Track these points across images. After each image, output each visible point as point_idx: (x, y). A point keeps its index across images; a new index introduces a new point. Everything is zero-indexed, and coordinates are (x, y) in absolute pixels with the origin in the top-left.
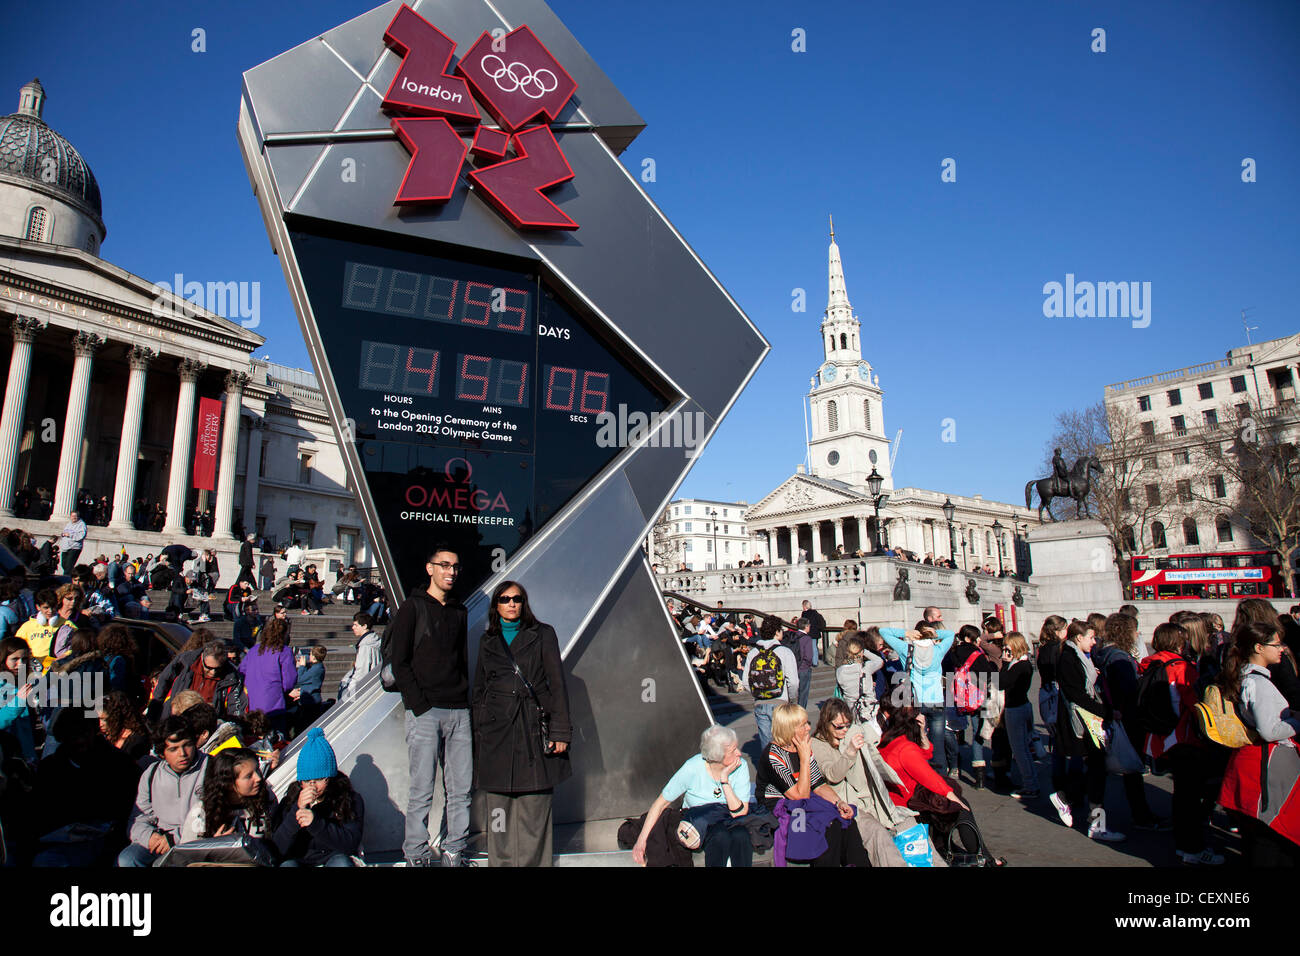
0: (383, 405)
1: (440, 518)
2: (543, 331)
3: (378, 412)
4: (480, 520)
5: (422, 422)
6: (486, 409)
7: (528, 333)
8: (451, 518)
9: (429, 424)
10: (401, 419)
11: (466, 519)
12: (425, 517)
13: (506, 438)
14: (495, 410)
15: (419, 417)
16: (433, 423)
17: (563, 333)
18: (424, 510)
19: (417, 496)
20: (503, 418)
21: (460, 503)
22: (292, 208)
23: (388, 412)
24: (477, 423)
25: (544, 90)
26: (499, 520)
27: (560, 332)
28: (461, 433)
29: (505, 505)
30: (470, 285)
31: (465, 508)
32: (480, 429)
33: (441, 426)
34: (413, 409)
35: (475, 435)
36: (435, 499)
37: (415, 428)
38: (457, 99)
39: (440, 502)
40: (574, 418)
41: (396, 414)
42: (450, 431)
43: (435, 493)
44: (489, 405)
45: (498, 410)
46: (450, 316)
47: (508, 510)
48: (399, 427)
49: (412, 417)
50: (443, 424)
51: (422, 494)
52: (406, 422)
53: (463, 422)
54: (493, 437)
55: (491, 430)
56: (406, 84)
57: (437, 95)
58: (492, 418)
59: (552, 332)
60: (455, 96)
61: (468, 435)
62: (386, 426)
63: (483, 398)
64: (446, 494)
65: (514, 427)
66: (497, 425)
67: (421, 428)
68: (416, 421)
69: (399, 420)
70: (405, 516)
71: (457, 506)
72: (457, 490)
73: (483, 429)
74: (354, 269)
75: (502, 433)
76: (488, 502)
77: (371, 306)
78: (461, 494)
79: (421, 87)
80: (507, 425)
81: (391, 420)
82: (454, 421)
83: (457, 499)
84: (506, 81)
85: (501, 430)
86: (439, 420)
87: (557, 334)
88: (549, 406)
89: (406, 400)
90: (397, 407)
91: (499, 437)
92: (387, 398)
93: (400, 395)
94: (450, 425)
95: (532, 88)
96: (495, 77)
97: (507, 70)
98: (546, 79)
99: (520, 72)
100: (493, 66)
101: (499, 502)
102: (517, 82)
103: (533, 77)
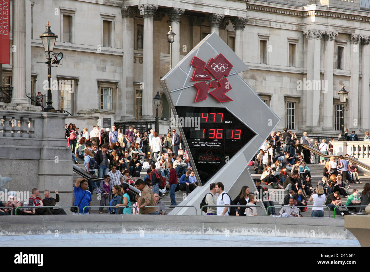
1: (206, 162)
2: (226, 122)
3: (193, 143)
5: (202, 144)
6: (214, 140)
7: (223, 123)
8: (208, 162)
9: (203, 144)
10: (198, 143)
11: (211, 162)
12: (203, 162)
13: (218, 146)
14: (216, 140)
16: (204, 144)
17: (230, 122)
22: (176, 105)
23: (195, 142)
25: (225, 69)
28: (210, 145)
30: (210, 114)
31: (210, 160)
33: (205, 144)
35: (212, 146)
40: (233, 140)
41: (197, 143)
42: (207, 145)
43: (205, 158)
44: (215, 139)
45: (217, 140)
47: (219, 160)
48: (198, 145)
49: (200, 143)
50: (206, 144)
51: (202, 158)
53: (210, 143)
54: (216, 146)
55: (215, 144)
57: (202, 76)
58: (215, 142)
59: (228, 122)
60: (206, 75)
62: (195, 145)
63: (214, 138)
64: (207, 158)
65: (220, 143)
66: (216, 143)
67: (202, 145)
68: (201, 144)
69: (198, 144)
71: (209, 160)
72: (209, 157)
73: (214, 144)
75: (217, 145)
76: (215, 159)
78: (210, 158)
79: (199, 75)
80: (219, 143)
81: (197, 144)
82: (208, 143)
83: (209, 158)
84: (217, 69)
85: (218, 144)
86: (205, 143)
87: (229, 122)
88: (227, 138)
89: (199, 140)
90: (197, 141)
91: (217, 146)
92: (195, 140)
93: (198, 139)
94: (207, 144)
95: (223, 69)
96: (214, 69)
97: (217, 66)
98: (226, 66)
99: (220, 66)
100: (214, 66)
101: (217, 159)
102: (219, 69)
103: (223, 66)
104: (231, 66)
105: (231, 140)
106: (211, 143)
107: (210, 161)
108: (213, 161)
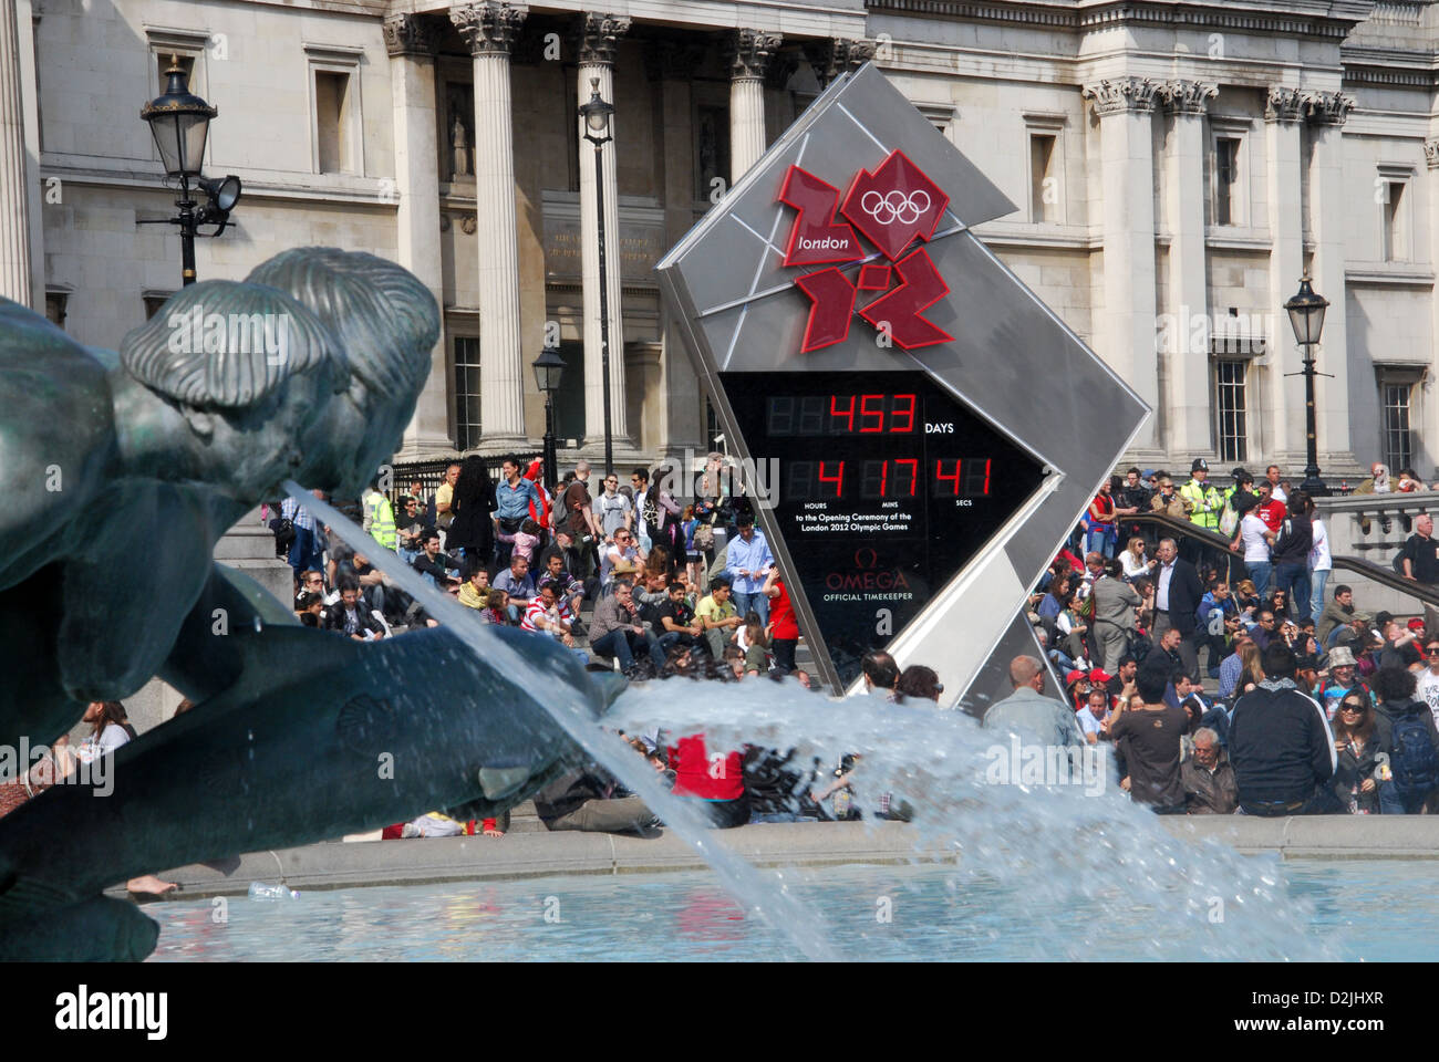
0: (804, 512)
1: (854, 597)
2: (931, 429)
3: (799, 518)
4: (885, 597)
5: (835, 522)
6: (885, 505)
7: (916, 432)
8: (862, 597)
9: (840, 523)
10: (820, 520)
11: (874, 597)
12: (843, 597)
13: (902, 527)
14: (892, 505)
15: (832, 518)
16: (843, 522)
17: (947, 429)
18: (841, 592)
19: (834, 582)
20: (899, 510)
21: (869, 584)
22: (725, 368)
23: (809, 517)
24: (878, 518)
25: (918, 212)
26: (900, 595)
27: (944, 428)
28: (866, 527)
29: (904, 583)
30: (864, 398)
32: (880, 523)
33: (849, 524)
34: (827, 512)
35: (878, 528)
36: (849, 584)
37: (830, 528)
38: (844, 245)
39: (853, 585)
40: (960, 503)
41: (815, 518)
42: (858, 527)
43: (848, 578)
44: (887, 501)
45: (895, 505)
46: (850, 428)
47: (907, 586)
48: (818, 528)
49: (827, 519)
50: (852, 522)
51: (838, 579)
52: (823, 524)
53: (867, 518)
54: (892, 528)
55: (891, 522)
56: (802, 243)
57: (827, 246)
58: (890, 511)
59: (937, 429)
60: (842, 242)
61: (871, 528)
62: (809, 529)
63: (882, 495)
64: (857, 578)
65: (909, 517)
66: (894, 517)
67: (835, 528)
68: (830, 522)
69: (818, 522)
70: (828, 598)
72: (866, 574)
73: (883, 522)
74: (772, 401)
75: (898, 525)
76: (890, 582)
77: (788, 432)
78: (869, 577)
79: (815, 242)
80: (903, 516)
81: (814, 524)
82: (860, 518)
83: (866, 581)
84: (884, 215)
85: (899, 522)
86: (848, 519)
87: (942, 429)
88: (938, 494)
89: (821, 506)
90: (815, 512)
91: (897, 527)
92: (807, 506)
93: (817, 502)
94: (856, 522)
95: (908, 214)
96: (875, 213)
97: (884, 203)
98: (919, 200)
99: (896, 201)
100: (872, 201)
101: (900, 581)
102: (894, 212)
103: (908, 202)
104: (940, 199)
105: (953, 500)
106: (872, 517)
107: (871, 592)
108: (884, 592)
